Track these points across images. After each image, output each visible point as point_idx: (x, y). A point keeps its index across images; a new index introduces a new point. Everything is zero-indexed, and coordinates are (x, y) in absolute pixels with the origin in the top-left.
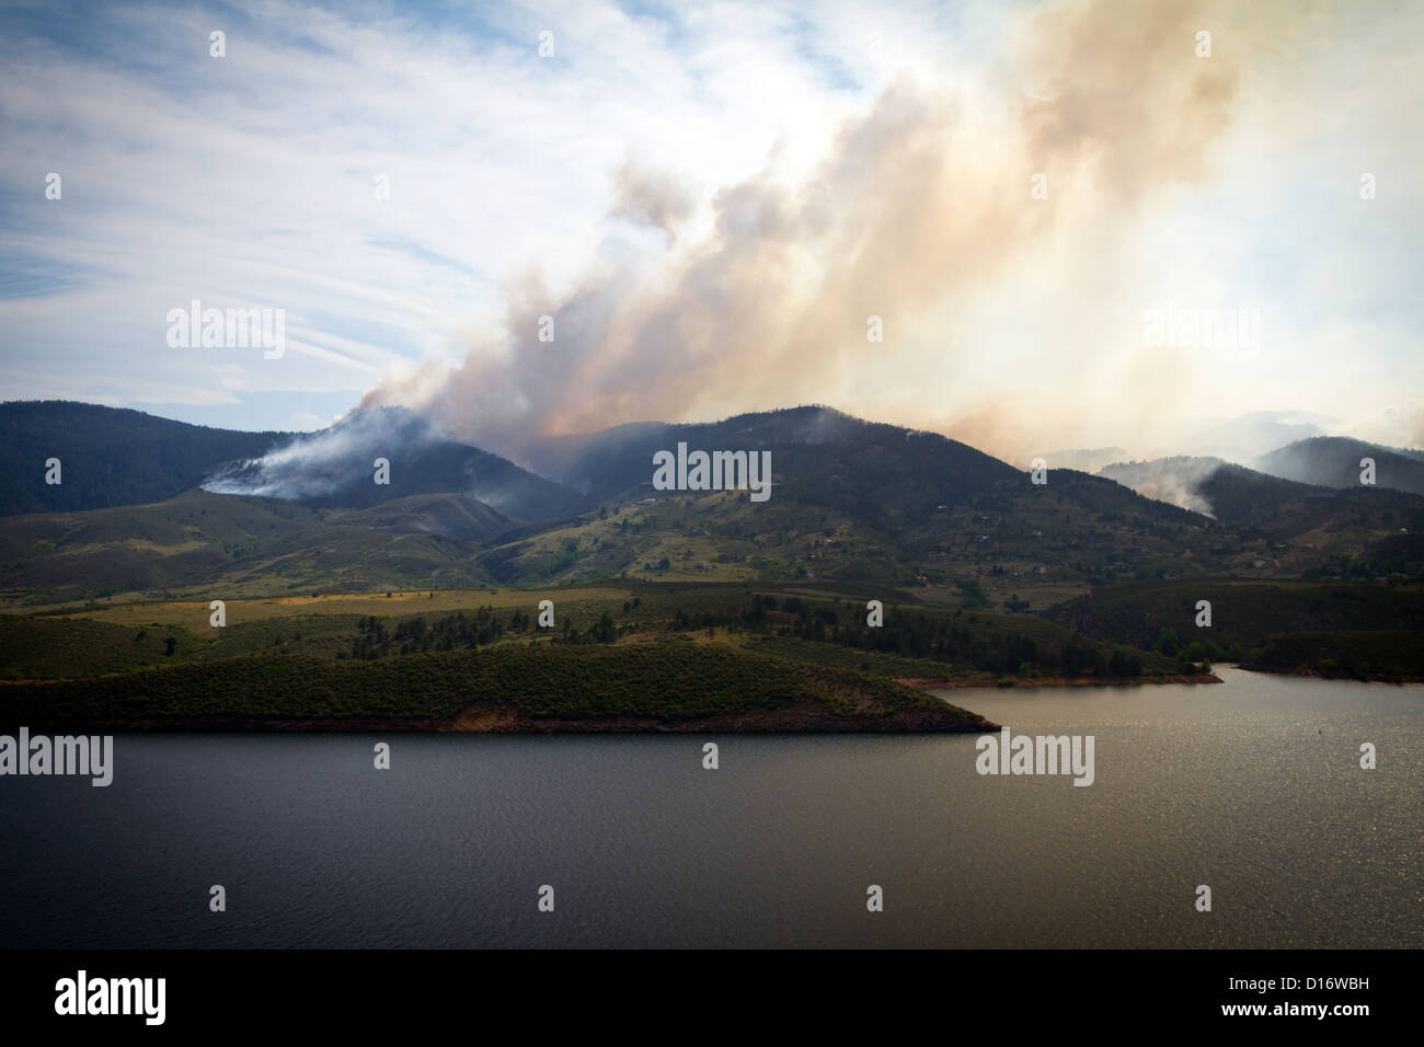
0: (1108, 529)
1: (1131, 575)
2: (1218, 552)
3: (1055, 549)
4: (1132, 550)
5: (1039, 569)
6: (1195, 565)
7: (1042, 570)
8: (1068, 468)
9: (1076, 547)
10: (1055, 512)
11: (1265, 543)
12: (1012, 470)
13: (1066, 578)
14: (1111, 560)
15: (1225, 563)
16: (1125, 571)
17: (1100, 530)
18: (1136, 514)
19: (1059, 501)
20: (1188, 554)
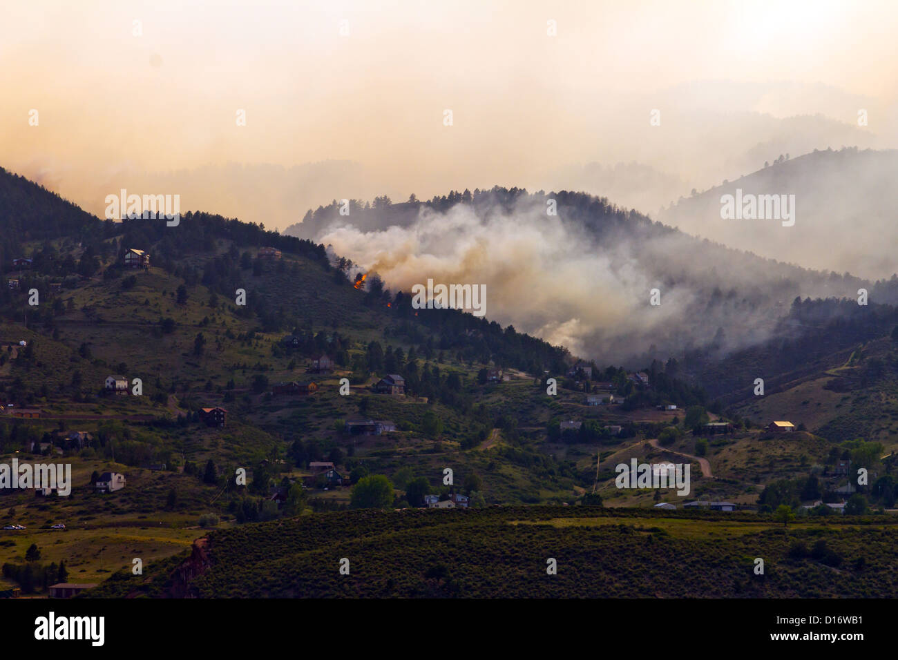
0: (298, 376)
1: (343, 495)
2: (570, 438)
3: (162, 424)
4: (359, 430)
5: (107, 478)
6: (507, 469)
7: (116, 482)
8: (213, 212)
9: (212, 422)
10: (168, 327)
11: (682, 416)
12: (72, 211)
13: (173, 503)
14: (300, 457)
15: (584, 464)
16: (332, 485)
17: (278, 376)
18: (374, 336)
19: (181, 298)
20: (494, 441)
